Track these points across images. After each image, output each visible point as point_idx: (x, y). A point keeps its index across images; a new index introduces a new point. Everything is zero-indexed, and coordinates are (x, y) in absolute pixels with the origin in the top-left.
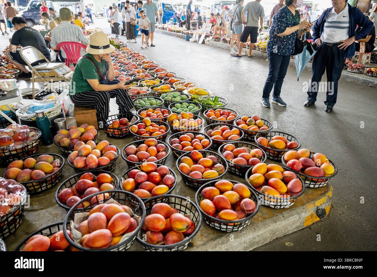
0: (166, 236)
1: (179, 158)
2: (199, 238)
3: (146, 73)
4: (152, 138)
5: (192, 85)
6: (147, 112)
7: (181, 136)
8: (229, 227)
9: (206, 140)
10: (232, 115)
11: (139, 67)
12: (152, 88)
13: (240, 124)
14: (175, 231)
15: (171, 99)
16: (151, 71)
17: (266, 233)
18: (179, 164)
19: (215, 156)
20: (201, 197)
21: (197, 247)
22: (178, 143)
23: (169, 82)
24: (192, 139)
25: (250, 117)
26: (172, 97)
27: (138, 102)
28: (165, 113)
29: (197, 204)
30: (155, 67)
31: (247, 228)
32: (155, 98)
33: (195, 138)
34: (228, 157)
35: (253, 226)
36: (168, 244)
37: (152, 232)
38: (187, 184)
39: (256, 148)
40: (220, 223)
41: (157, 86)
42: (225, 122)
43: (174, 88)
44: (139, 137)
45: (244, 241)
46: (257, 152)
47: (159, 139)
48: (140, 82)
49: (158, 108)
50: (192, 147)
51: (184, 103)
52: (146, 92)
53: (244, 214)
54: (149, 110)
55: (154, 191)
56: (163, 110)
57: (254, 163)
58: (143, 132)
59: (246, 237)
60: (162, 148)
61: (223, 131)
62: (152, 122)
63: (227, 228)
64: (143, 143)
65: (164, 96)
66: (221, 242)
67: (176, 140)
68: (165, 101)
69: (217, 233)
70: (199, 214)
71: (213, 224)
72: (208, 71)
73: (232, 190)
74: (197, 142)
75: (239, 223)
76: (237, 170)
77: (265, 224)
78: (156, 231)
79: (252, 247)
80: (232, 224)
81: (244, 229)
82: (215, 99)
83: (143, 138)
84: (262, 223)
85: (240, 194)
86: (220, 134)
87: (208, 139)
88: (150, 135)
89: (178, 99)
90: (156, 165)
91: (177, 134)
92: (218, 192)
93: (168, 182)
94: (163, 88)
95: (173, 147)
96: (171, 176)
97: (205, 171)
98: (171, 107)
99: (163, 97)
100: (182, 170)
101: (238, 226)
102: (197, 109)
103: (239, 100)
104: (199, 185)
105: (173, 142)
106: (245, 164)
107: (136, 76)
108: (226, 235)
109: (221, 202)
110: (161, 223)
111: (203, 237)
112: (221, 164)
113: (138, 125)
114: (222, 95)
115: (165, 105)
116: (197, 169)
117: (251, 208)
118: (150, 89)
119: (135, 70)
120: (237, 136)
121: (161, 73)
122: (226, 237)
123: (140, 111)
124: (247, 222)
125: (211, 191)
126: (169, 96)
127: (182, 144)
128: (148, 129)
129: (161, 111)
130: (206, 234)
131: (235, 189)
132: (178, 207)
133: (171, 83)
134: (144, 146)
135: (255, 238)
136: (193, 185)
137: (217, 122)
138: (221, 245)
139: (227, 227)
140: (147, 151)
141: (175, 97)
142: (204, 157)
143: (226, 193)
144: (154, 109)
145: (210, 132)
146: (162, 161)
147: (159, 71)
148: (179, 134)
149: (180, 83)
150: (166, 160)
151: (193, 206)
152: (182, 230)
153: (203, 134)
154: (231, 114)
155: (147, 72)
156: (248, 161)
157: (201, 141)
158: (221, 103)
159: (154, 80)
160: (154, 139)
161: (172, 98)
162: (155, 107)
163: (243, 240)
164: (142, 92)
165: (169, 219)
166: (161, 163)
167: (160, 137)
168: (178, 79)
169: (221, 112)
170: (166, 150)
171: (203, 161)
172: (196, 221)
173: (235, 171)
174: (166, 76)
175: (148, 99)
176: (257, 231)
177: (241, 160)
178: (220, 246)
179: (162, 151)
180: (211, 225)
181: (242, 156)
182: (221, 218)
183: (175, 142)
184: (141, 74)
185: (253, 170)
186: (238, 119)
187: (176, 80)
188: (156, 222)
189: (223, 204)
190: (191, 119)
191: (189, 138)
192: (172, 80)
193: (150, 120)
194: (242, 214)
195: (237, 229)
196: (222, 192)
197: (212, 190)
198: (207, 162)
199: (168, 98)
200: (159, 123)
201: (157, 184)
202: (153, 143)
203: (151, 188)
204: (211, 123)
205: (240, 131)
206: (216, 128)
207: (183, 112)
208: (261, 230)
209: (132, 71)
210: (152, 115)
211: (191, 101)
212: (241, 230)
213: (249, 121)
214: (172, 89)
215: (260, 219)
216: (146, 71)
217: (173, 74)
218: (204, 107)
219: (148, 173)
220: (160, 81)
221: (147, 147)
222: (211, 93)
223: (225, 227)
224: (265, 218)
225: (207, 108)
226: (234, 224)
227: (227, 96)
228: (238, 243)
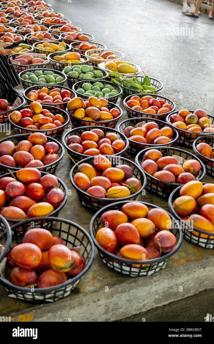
0: (41, 276)
1: (75, 166)
2: (89, 282)
3: (47, 32)
4: (40, 132)
5: (113, 56)
6: (39, 93)
7: (84, 133)
8: (133, 269)
9: (120, 141)
10: (166, 106)
11: (37, 21)
12: (52, 56)
13: (176, 121)
14: (54, 270)
15: (77, 74)
16: (55, 30)
17: (188, 281)
18: (74, 172)
19: (129, 166)
20: (100, 224)
21: (85, 294)
22: (78, 143)
23: (80, 49)
24: (100, 138)
25: (193, 112)
26: (80, 72)
27: (27, 76)
28: (66, 95)
29: (92, 233)
30: (62, 23)
31: (160, 273)
32: (55, 72)
33: (105, 136)
34: (148, 169)
35: (171, 270)
36: (42, 287)
37: (20, 268)
38: (83, 203)
39: (193, 158)
40: (121, 263)
41: (60, 54)
42: (153, 117)
43: (85, 58)
44: (22, 129)
45: (156, 291)
46: (192, 165)
47: (52, 135)
48: (35, 45)
49: (57, 87)
50: (97, 150)
51: (98, 83)
52: (42, 62)
53: (158, 252)
54: (42, 90)
55: (32, 210)
56: (63, 90)
57: (184, 181)
58: (28, 123)
59: (159, 285)
60: (53, 148)
61: (148, 129)
62: (44, 108)
63: (130, 271)
64: (26, 138)
65: (68, 70)
66: (120, 289)
67: (76, 138)
68: (69, 78)
69: (117, 277)
70: (91, 249)
71: (111, 263)
72: (145, 36)
73: (146, 217)
74: (106, 144)
75: (149, 265)
76: (159, 189)
77: (188, 269)
78: (26, 267)
79: (166, 300)
80: (138, 266)
81: (156, 274)
82: (145, 79)
83: (27, 131)
84: (183, 267)
85: (156, 223)
86: (143, 134)
87: (124, 139)
88: (39, 128)
89: (89, 76)
90: (39, 172)
91: (79, 129)
92: (126, 218)
93: (54, 198)
94: (68, 57)
95: (70, 147)
96: (59, 191)
97: (111, 187)
98: (76, 88)
99: (66, 72)
100: (78, 183)
101: (147, 269)
102: (115, 93)
103: (183, 84)
104: (100, 206)
105: (71, 140)
106: (171, 180)
107: (30, 35)
108: (128, 280)
109: (126, 234)
110: (34, 257)
111: (96, 281)
112: (137, 178)
113: (21, 111)
114: (159, 75)
115: (68, 83)
116: (99, 183)
117: (169, 245)
118: (48, 57)
119: (31, 26)
120: (167, 139)
121: (69, 34)
122: (129, 283)
123: (29, 90)
124: (161, 264)
125: (114, 217)
126: (75, 70)
127: (84, 144)
128: (36, 118)
129: (60, 92)
130: (100, 277)
131: (150, 216)
132: (64, 236)
133: (82, 51)
134: (26, 144)
135: (171, 288)
136: (91, 205)
137: (142, 115)
138: (120, 293)
139: (131, 269)
140: (29, 152)
141: (84, 73)
142: (114, 166)
143: (137, 221)
144: (51, 88)
145: (129, 130)
146: (50, 168)
147: (67, 30)
148: (82, 129)
149: (95, 52)
150: (57, 166)
151: (85, 237)
152: (64, 268)
153: (117, 132)
154: (164, 105)
155: (48, 30)
156: (176, 176)
157: (112, 142)
158: (154, 87)
159: (57, 44)
160: (43, 135)
161: (79, 74)
162: (53, 86)
163: (154, 289)
164: (35, 61)
165: (47, 252)
166: (49, 170)
167: (53, 131)
168: (94, 45)
169: (151, 101)
170: (58, 152)
171: (110, 173)
172: (88, 257)
173: (157, 190)
174: (77, 38)
175: (43, 72)
176: (175, 278)
177: (166, 174)
178: (118, 295)
179: (52, 153)
180: (109, 265)
181: (169, 169)
182: (123, 256)
183: (73, 140)
184: (39, 33)
185: (181, 191)
186: (173, 114)
187: (91, 46)
188: (27, 254)
189: (128, 237)
190: (103, 108)
191: (95, 136)
192: (84, 45)
193: (41, 105)
194: (155, 252)
195: (145, 274)
196: (131, 219)
197: (117, 214)
198: (117, 174)
199: (73, 73)
200: (54, 111)
201: (39, 200)
202: (41, 140)
203: (28, 206)
204: (134, 116)
205: (174, 131)
206: (139, 124)
207: (93, 97)
208: (182, 277)
209: (25, 26)
210: (45, 97)
211: (108, 81)
212: (152, 275)
213: (189, 118)
214: (83, 60)
215: (182, 261)
216: (46, 28)
217: (88, 37)
218: (127, 91)
219: (26, 183)
220: (67, 46)
221: (31, 145)
222: (140, 70)
223: (128, 269)
224: (189, 261)
225: (131, 93)
226: (141, 266)
227: (167, 76)
228: (145, 293)
